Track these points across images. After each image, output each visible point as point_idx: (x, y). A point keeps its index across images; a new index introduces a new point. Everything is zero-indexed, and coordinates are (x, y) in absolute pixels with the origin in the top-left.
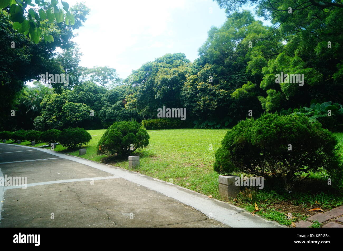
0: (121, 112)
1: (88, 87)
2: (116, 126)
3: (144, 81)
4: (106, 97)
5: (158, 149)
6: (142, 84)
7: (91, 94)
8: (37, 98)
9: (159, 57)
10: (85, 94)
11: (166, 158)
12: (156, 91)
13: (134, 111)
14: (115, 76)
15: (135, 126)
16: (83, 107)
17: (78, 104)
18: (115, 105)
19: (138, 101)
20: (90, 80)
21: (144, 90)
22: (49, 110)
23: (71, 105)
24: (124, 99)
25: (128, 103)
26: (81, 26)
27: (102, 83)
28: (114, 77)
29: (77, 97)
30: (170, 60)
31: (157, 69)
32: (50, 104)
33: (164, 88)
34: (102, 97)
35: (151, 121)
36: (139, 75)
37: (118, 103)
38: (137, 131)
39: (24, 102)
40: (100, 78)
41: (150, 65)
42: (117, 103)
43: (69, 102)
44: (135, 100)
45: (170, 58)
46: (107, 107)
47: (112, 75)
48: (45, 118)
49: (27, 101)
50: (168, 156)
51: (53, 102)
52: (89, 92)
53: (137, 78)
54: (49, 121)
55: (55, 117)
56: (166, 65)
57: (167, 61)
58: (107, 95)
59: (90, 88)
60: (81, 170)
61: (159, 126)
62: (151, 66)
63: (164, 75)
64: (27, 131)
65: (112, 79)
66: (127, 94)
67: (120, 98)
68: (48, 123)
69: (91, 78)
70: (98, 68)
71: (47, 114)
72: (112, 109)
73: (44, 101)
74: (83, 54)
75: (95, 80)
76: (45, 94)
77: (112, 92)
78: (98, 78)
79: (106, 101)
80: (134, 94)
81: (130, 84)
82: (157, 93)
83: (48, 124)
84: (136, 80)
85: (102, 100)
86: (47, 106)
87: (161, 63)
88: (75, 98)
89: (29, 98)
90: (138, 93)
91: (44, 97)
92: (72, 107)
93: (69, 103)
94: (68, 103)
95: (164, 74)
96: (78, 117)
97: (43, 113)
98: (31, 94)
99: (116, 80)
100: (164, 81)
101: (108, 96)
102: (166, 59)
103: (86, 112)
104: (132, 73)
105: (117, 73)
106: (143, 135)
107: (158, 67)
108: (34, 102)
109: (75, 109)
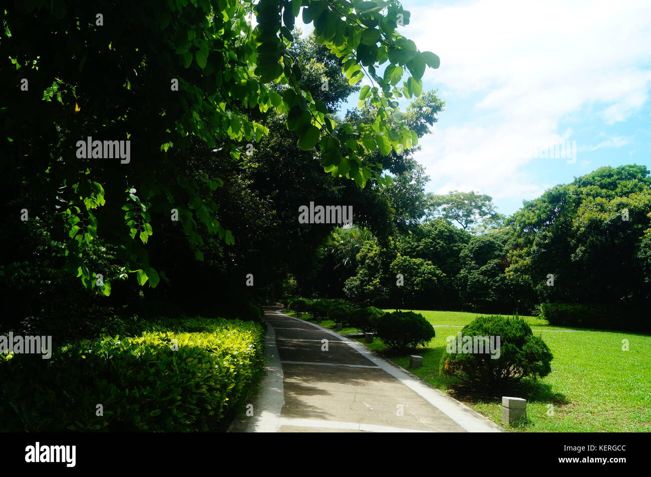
0: (498, 282)
1: (438, 230)
2: (481, 325)
3: (548, 223)
4: (471, 251)
5: (572, 384)
6: (544, 230)
7: (442, 242)
8: (353, 246)
9: (583, 176)
10: (431, 243)
11: (590, 414)
12: (575, 245)
13: (524, 281)
14: (490, 209)
15: (521, 330)
16: (427, 266)
17: (418, 261)
18: (487, 267)
19: (533, 264)
20: (441, 216)
21: (547, 241)
22: (369, 267)
23: (405, 261)
24: (504, 257)
25: (512, 267)
26: (426, 132)
27: (463, 223)
28: (488, 212)
29: (418, 247)
30: (609, 180)
31: (578, 199)
32: (372, 257)
33: (593, 240)
34: (461, 249)
35: (561, 308)
36: (537, 212)
37: (493, 263)
38: (525, 342)
39: (333, 251)
40: (461, 214)
41: (562, 191)
42: (490, 263)
43: (402, 255)
44: (528, 261)
45: (610, 176)
46: (470, 269)
47: (484, 209)
48: (362, 282)
49: (337, 250)
50: (596, 407)
51: (376, 254)
52: (438, 239)
53: (533, 217)
54: (368, 286)
55: (378, 280)
56: (599, 190)
57: (601, 184)
58: (472, 246)
59: (441, 232)
60: (407, 406)
61: (580, 320)
62: (565, 194)
63: (593, 213)
64: (333, 300)
65: (484, 215)
66: (510, 246)
67: (497, 253)
68: (366, 289)
69: (444, 213)
70: (458, 196)
71: (365, 274)
72: (479, 274)
73: (363, 251)
74: (429, 178)
75: (450, 217)
76: (365, 240)
77: (482, 242)
78: (457, 212)
79: (470, 257)
80: (525, 250)
81: (518, 228)
82: (577, 251)
83: (365, 291)
84: (530, 221)
85: (461, 254)
86: (367, 261)
87: (589, 187)
88: (413, 249)
89: (340, 245)
90: (535, 248)
91: (363, 245)
92: (407, 265)
93: (403, 259)
94: (401, 257)
95: (595, 209)
96: (417, 285)
97: (360, 272)
98: (343, 238)
99: (490, 218)
100: (594, 225)
101: (473, 248)
102: (599, 179)
103: (430, 276)
104: (522, 207)
105: (493, 204)
106: (538, 352)
107: (580, 196)
108: (347, 252)
109: (412, 269)
